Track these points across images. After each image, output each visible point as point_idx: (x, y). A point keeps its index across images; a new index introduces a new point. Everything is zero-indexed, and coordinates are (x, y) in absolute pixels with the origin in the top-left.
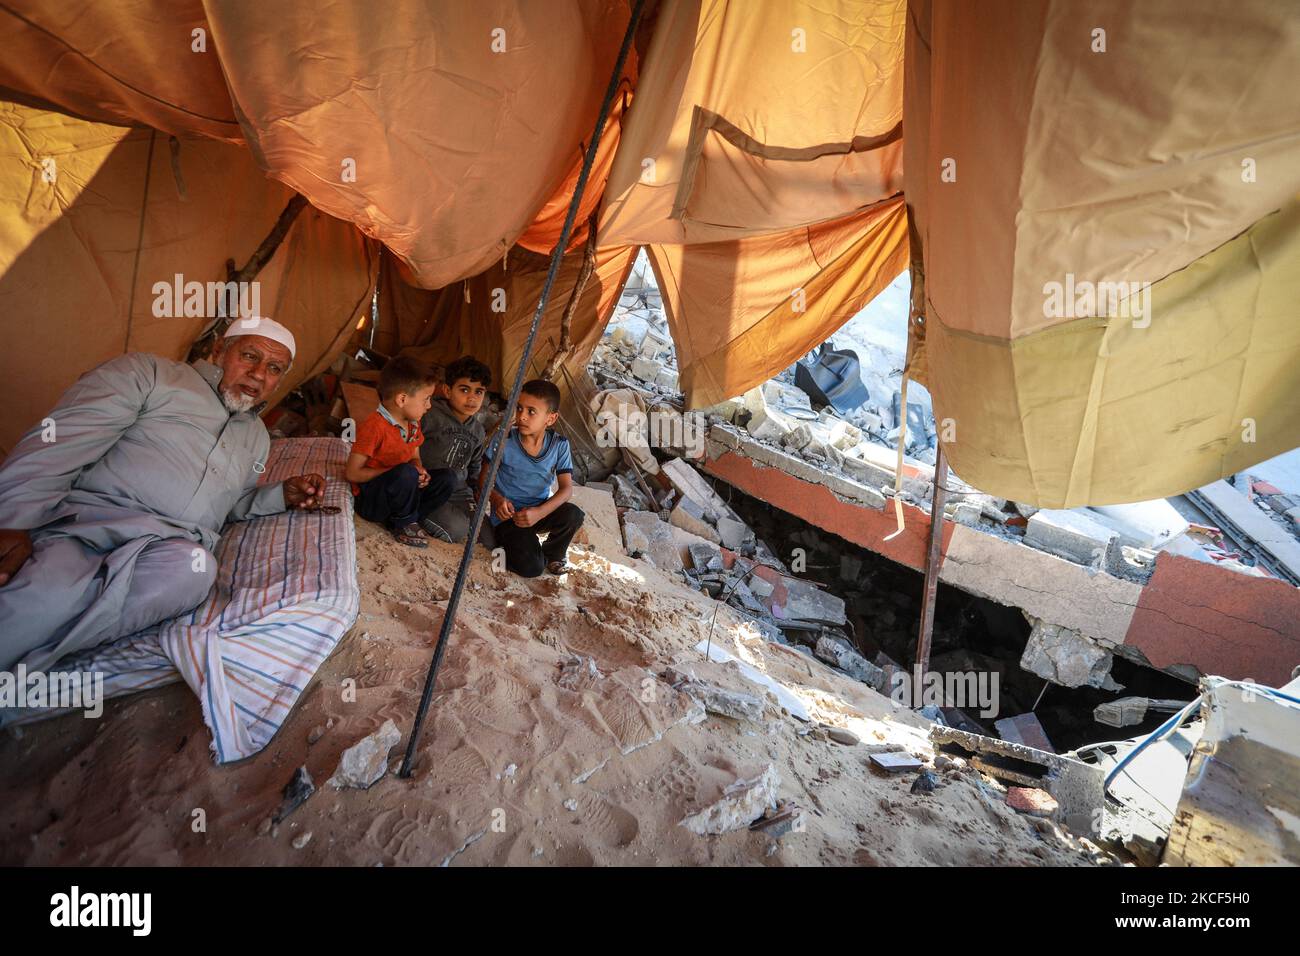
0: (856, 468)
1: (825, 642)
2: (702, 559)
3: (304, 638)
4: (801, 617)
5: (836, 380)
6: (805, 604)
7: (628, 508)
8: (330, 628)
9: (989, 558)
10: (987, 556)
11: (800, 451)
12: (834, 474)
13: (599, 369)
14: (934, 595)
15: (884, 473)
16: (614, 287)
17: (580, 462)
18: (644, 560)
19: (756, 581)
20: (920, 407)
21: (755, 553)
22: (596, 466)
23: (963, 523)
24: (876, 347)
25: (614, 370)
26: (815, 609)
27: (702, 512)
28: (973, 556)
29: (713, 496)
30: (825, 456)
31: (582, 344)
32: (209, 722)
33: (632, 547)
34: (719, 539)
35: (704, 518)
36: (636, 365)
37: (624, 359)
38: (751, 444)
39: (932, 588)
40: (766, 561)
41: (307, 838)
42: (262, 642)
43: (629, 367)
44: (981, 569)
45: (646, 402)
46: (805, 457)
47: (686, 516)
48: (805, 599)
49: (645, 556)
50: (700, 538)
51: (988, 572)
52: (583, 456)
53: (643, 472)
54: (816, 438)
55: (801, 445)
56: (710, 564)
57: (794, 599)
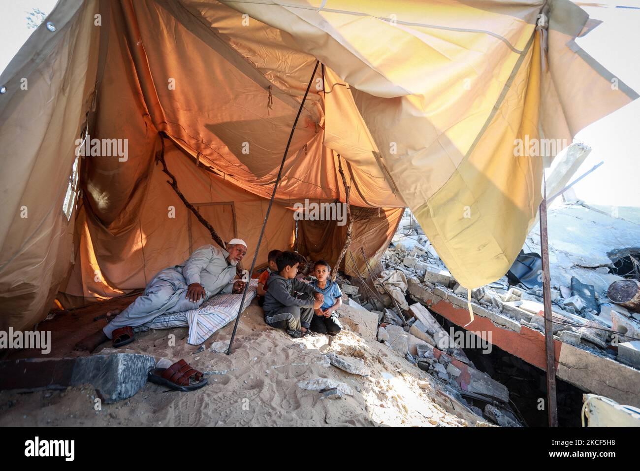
0: (509, 310)
1: (489, 407)
2: (422, 352)
3: (218, 319)
4: (479, 392)
5: (528, 270)
6: (481, 385)
7: (389, 323)
8: (226, 318)
9: (586, 365)
10: (585, 364)
11: (478, 301)
12: (494, 313)
13: (387, 261)
14: (554, 386)
15: (527, 315)
16: (395, 225)
17: (373, 303)
18: (385, 344)
19: (450, 366)
20: (592, 286)
21: (453, 352)
22: (381, 305)
23: (567, 342)
24: (561, 252)
25: (395, 262)
26: (488, 389)
27: (427, 329)
28: (576, 363)
29: (435, 322)
30: (492, 304)
31: (379, 250)
32: (189, 333)
33: (380, 338)
34: (434, 343)
35: (427, 332)
36: (405, 260)
37: (400, 257)
38: (452, 296)
39: (552, 381)
40: (459, 358)
41: (198, 358)
42: (208, 318)
43: (402, 261)
44: (582, 373)
45: (406, 276)
46: (481, 304)
47: (418, 331)
48: (481, 382)
49: (386, 342)
50: (424, 341)
51: (587, 374)
52: (374, 300)
53: (401, 309)
54: (488, 294)
55: (479, 298)
56: (426, 354)
57: (475, 381)
